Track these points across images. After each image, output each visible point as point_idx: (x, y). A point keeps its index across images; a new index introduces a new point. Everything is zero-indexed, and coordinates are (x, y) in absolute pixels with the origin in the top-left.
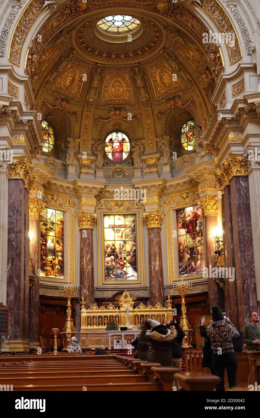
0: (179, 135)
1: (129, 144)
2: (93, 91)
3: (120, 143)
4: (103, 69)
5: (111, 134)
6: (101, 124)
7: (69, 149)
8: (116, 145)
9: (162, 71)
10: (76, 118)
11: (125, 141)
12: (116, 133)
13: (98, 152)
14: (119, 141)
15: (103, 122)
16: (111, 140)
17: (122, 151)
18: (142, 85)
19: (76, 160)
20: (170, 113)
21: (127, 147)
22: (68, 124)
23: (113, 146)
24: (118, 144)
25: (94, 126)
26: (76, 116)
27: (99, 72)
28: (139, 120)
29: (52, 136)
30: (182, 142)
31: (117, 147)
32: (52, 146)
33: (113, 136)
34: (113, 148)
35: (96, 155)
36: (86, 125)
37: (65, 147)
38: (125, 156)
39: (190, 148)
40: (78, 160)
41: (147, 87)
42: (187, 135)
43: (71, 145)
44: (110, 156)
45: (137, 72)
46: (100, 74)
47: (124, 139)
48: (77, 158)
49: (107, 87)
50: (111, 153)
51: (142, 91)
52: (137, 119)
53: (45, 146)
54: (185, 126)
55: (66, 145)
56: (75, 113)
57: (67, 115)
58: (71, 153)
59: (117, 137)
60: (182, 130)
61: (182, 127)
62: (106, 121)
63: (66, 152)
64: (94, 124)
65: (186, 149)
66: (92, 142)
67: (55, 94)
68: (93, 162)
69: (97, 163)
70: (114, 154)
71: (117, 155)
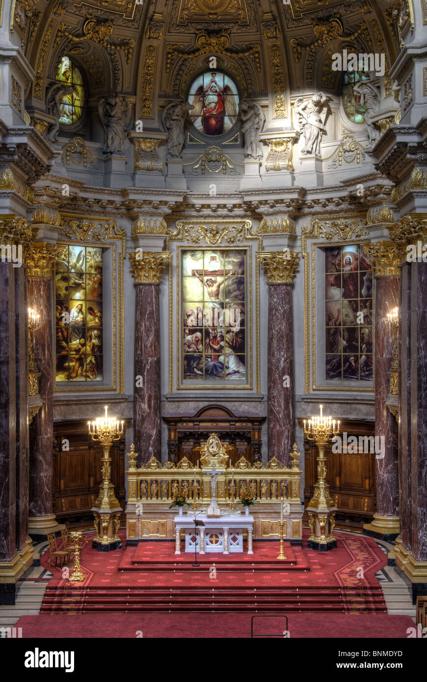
0: (339, 86)
1: (236, 99)
3: (219, 95)
5: (201, 78)
6: (180, 63)
7: (114, 119)
8: (212, 98)
10: (129, 53)
11: (229, 93)
12: (212, 74)
13: (172, 122)
14: (216, 91)
15: (183, 58)
16: (201, 89)
19: (127, 141)
21: (234, 104)
22: (111, 66)
23: (204, 104)
24: (216, 99)
25: (164, 67)
26: (128, 50)
28: (257, 55)
29: (79, 89)
31: (213, 105)
32: (78, 110)
33: (206, 80)
34: (204, 106)
35: (168, 129)
36: (149, 66)
37: (106, 115)
40: (131, 140)
43: (117, 111)
44: (198, 124)
47: (227, 89)
48: (130, 137)
50: (200, 119)
52: (253, 54)
53: (65, 113)
55: (107, 111)
56: (124, 44)
57: (109, 49)
58: (117, 128)
59: (214, 84)
60: (346, 77)
62: (190, 56)
63: (108, 126)
64: (165, 62)
66: (162, 102)
68: (163, 143)
69: (170, 145)
70: (206, 120)
71: (213, 122)
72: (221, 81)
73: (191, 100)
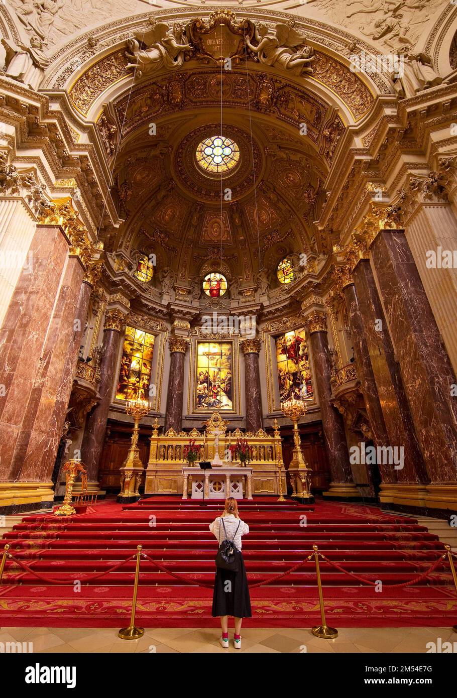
0: (275, 272)
1: (226, 283)
2: (192, 229)
4: (203, 207)
6: (200, 262)
7: (166, 278)
8: (214, 283)
9: (260, 209)
11: (222, 281)
14: (216, 280)
15: (201, 260)
16: (209, 279)
17: (219, 290)
18: (240, 223)
19: (172, 290)
20: (267, 249)
21: (225, 285)
23: (210, 285)
24: (216, 283)
26: (175, 251)
27: (198, 210)
28: (236, 258)
29: (151, 270)
30: (279, 277)
31: (215, 285)
32: (150, 278)
33: (212, 276)
35: (193, 287)
36: (185, 259)
37: (162, 277)
38: (222, 293)
39: (288, 281)
40: (174, 289)
41: (244, 225)
42: (283, 271)
43: (168, 275)
44: (208, 293)
45: (235, 210)
46: (199, 212)
47: (221, 279)
48: (173, 287)
49: (206, 227)
50: (208, 291)
51: (240, 230)
52: (234, 257)
54: (281, 263)
56: (174, 248)
57: (166, 249)
58: (167, 281)
59: (215, 277)
60: (279, 268)
61: (278, 265)
62: (205, 258)
64: (193, 260)
65: (283, 282)
67: (154, 225)
68: (189, 292)
69: (194, 294)
70: (211, 291)
71: (215, 292)
72: (218, 276)
73: (204, 283)
